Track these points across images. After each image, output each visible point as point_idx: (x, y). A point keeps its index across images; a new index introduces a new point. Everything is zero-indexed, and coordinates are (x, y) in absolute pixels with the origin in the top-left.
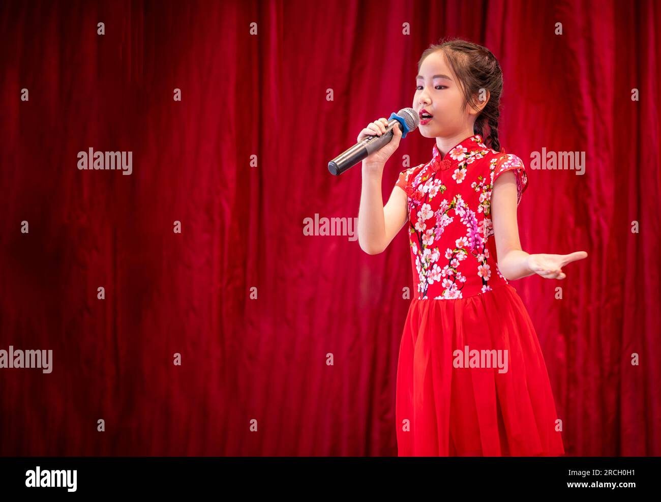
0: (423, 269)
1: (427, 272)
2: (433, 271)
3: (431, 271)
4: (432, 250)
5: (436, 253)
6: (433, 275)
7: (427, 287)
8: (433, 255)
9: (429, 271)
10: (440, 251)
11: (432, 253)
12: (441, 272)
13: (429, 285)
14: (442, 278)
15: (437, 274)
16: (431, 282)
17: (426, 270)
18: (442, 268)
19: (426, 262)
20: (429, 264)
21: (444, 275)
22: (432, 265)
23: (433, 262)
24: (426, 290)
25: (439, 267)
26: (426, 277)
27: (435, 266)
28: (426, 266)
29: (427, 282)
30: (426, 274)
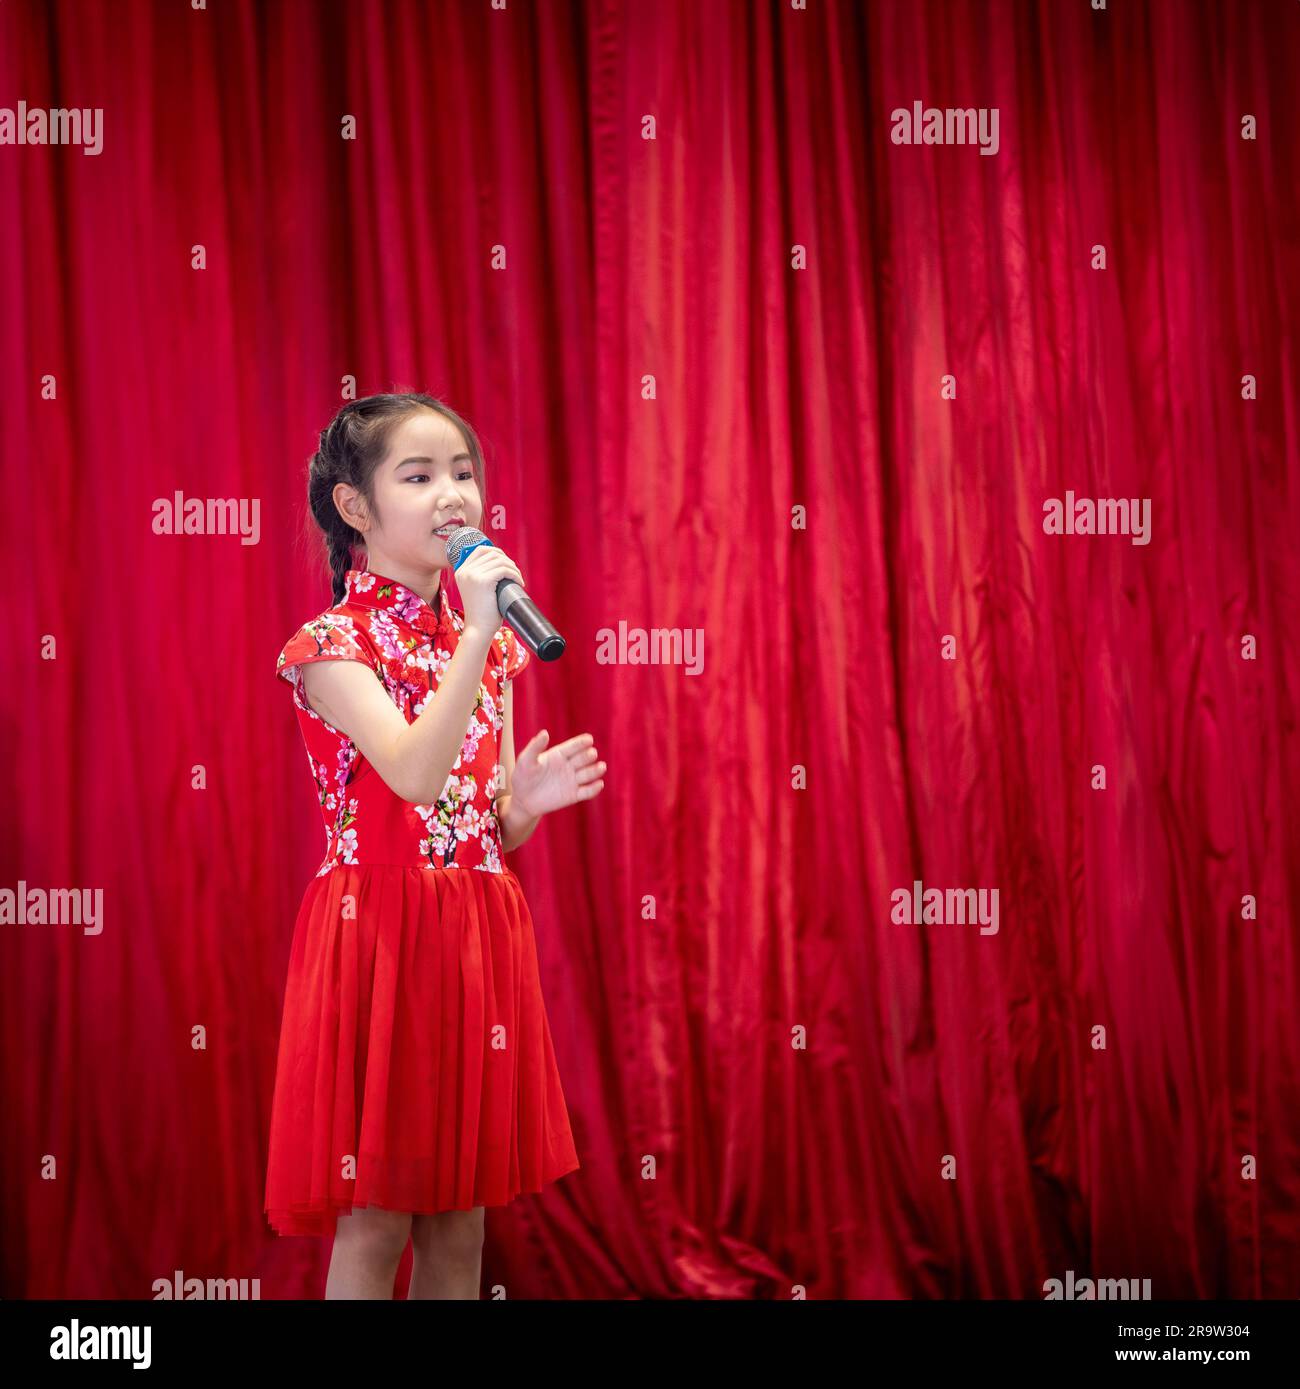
0: (442, 813)
1: (453, 818)
2: (466, 817)
3: (462, 816)
4: (461, 778)
5: (470, 784)
6: (467, 824)
7: (453, 845)
8: (464, 787)
9: (458, 816)
10: (477, 782)
11: (462, 784)
12: (479, 821)
13: (459, 843)
14: (481, 832)
15: (474, 823)
16: (462, 837)
17: (449, 815)
18: (481, 815)
19: (451, 799)
20: (457, 804)
21: (483, 828)
22: (463, 805)
23: (464, 800)
24: (451, 850)
25: (475, 811)
26: (452, 828)
27: (469, 808)
28: (450, 807)
29: (453, 836)
30: (451, 822)
